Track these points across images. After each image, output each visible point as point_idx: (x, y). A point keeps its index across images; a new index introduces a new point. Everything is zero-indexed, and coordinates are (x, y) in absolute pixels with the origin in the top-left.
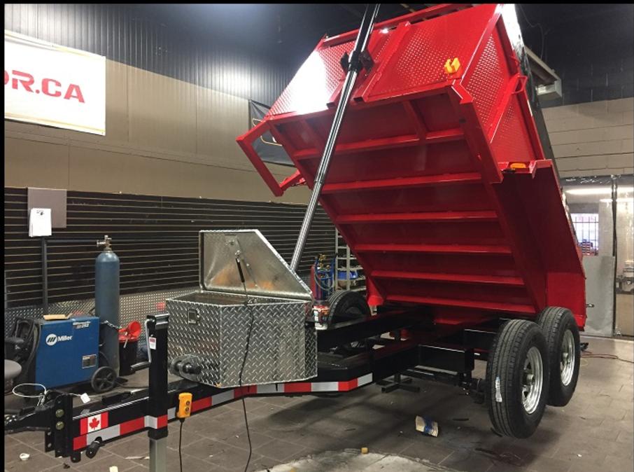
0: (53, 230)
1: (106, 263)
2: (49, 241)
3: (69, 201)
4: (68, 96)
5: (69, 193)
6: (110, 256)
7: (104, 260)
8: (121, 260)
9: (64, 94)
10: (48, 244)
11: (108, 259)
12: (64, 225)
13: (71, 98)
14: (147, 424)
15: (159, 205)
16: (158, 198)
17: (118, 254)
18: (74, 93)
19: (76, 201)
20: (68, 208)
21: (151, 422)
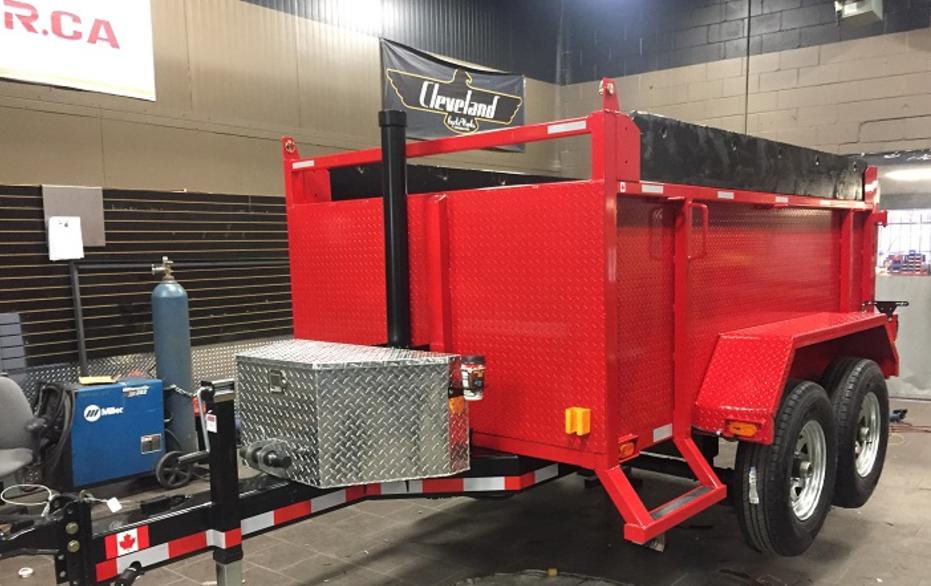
0: (86, 249)
1: (165, 298)
2: (81, 267)
3: (106, 205)
4: (93, 39)
5: (106, 193)
6: (172, 288)
7: (164, 294)
8: (190, 295)
9: (86, 35)
10: (81, 271)
11: (169, 292)
12: (102, 242)
13: (98, 42)
14: (210, 542)
15: (246, 208)
16: (245, 198)
17: (184, 285)
18: (102, 33)
19: (118, 205)
20: (107, 215)
21: (216, 538)
